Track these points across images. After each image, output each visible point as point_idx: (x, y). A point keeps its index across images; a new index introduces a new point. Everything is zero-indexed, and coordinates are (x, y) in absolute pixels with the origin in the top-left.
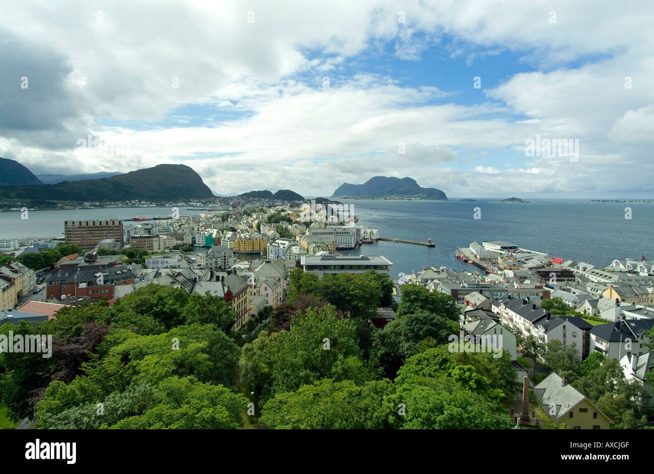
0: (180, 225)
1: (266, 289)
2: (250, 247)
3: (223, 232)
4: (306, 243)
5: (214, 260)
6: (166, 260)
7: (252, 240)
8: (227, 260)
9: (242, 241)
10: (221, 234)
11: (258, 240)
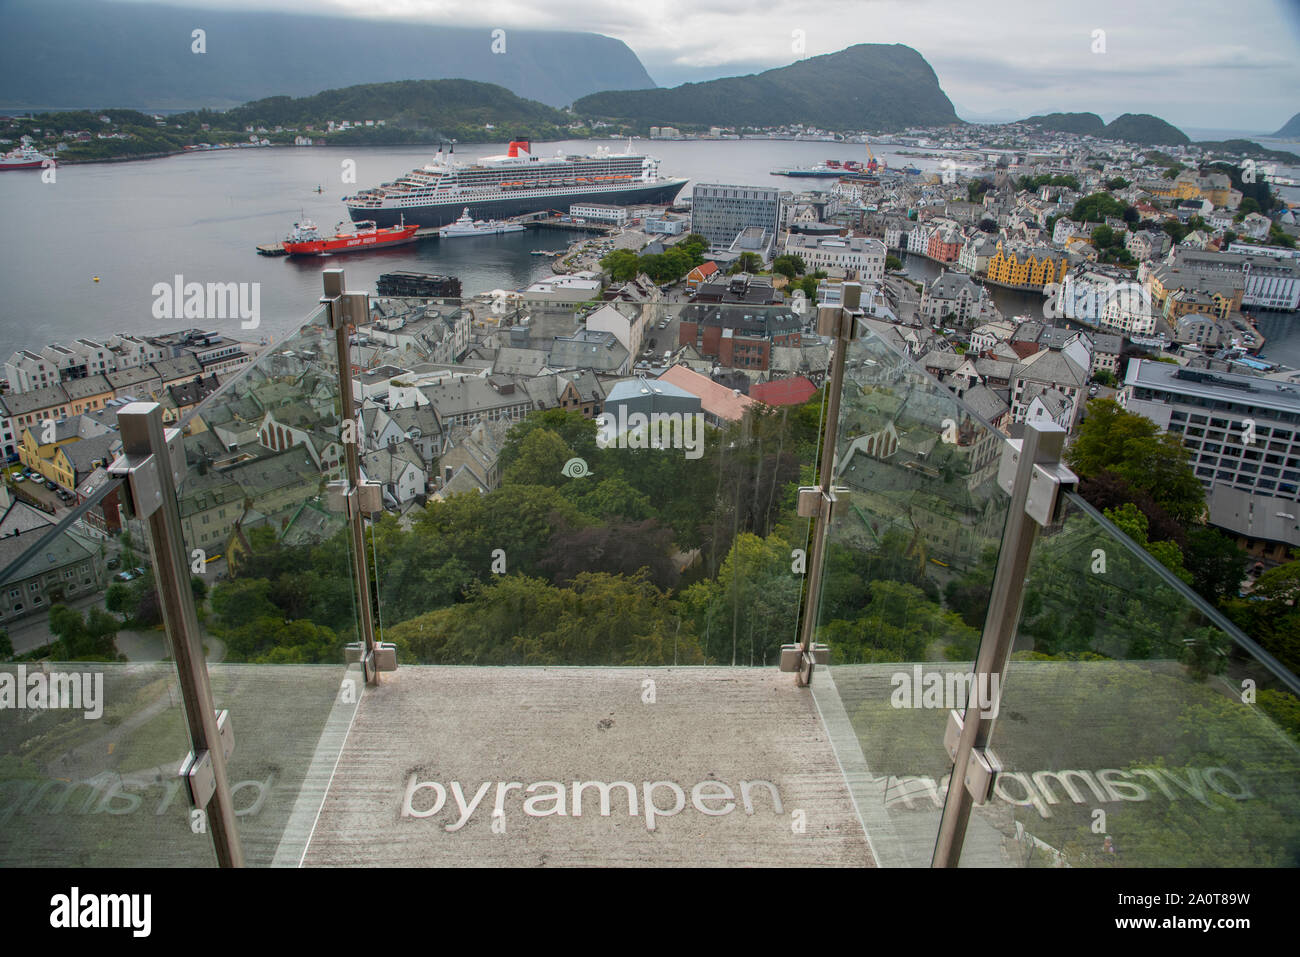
0: (881, 202)
1: (1040, 412)
2: (1022, 276)
3: (966, 230)
4: (1161, 286)
5: (941, 302)
7: (1029, 261)
8: (967, 307)
9: (1006, 260)
10: (961, 235)
11: (1045, 262)
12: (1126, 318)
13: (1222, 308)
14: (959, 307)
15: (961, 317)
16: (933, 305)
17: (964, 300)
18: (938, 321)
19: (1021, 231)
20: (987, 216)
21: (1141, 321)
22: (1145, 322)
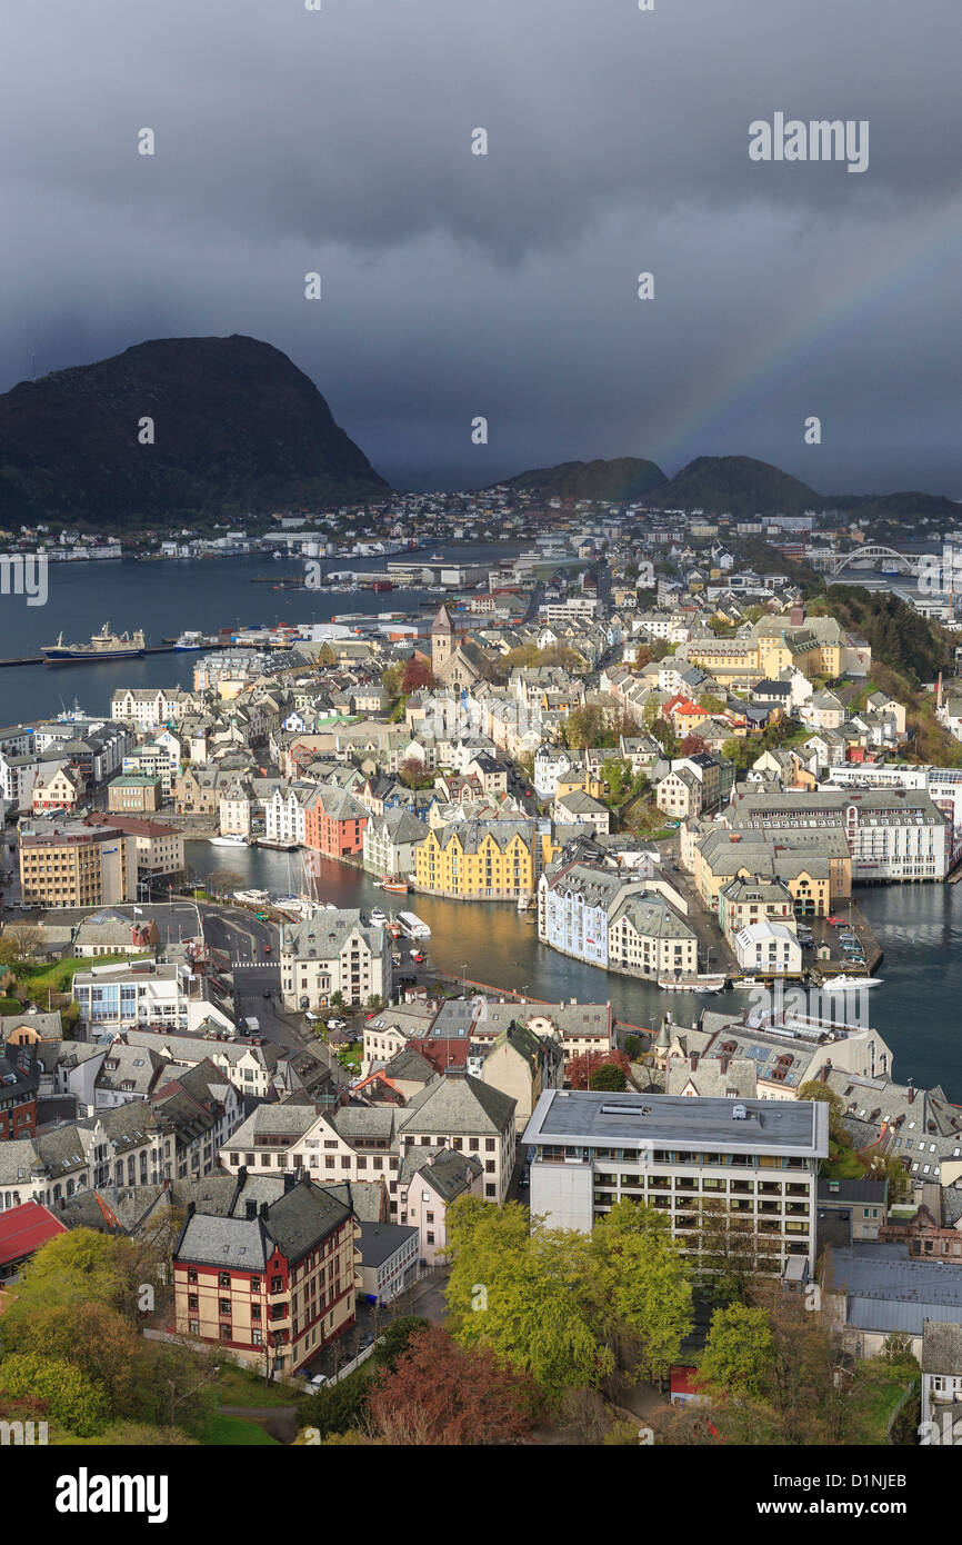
2: (476, 876)
4: (709, 871)
6: (138, 982)
7: (485, 845)
8: (362, 971)
9: (444, 849)
10: (367, 795)
11: (511, 846)
12: (647, 945)
13: (815, 897)
14: (348, 971)
15: (355, 990)
16: (301, 974)
17: (355, 955)
18: (314, 1004)
19: (474, 778)
20: (415, 751)
21: (672, 949)
22: (678, 950)
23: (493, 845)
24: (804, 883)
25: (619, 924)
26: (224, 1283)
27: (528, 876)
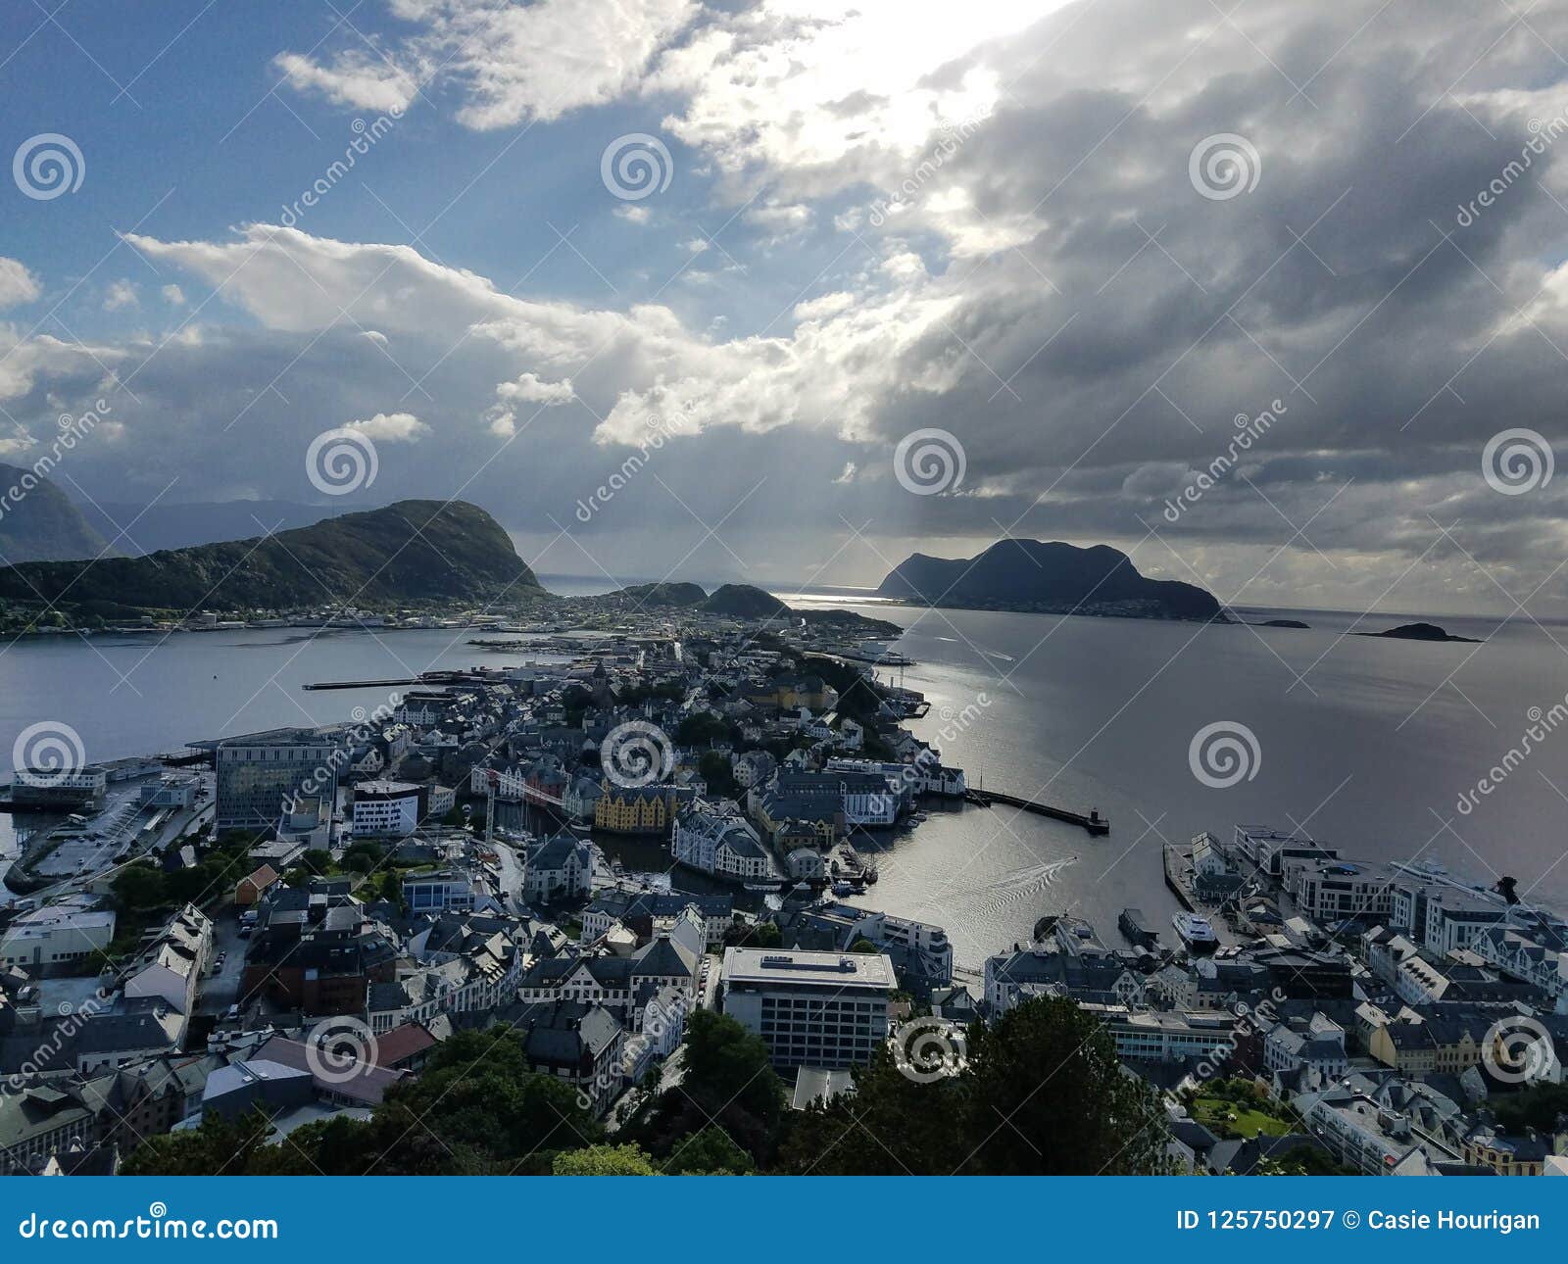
2: (632, 819)
3: (567, 765)
4: (769, 819)
5: (547, 873)
6: (444, 883)
7: (638, 802)
8: (576, 875)
9: (613, 803)
10: (562, 771)
11: (654, 802)
12: (738, 861)
13: (827, 834)
14: (568, 876)
15: (571, 887)
16: (540, 878)
17: (572, 867)
18: (545, 896)
20: (589, 745)
21: (753, 864)
22: (756, 864)
23: (643, 801)
24: (821, 826)
25: (722, 848)
26: (553, 1071)
27: (663, 820)
